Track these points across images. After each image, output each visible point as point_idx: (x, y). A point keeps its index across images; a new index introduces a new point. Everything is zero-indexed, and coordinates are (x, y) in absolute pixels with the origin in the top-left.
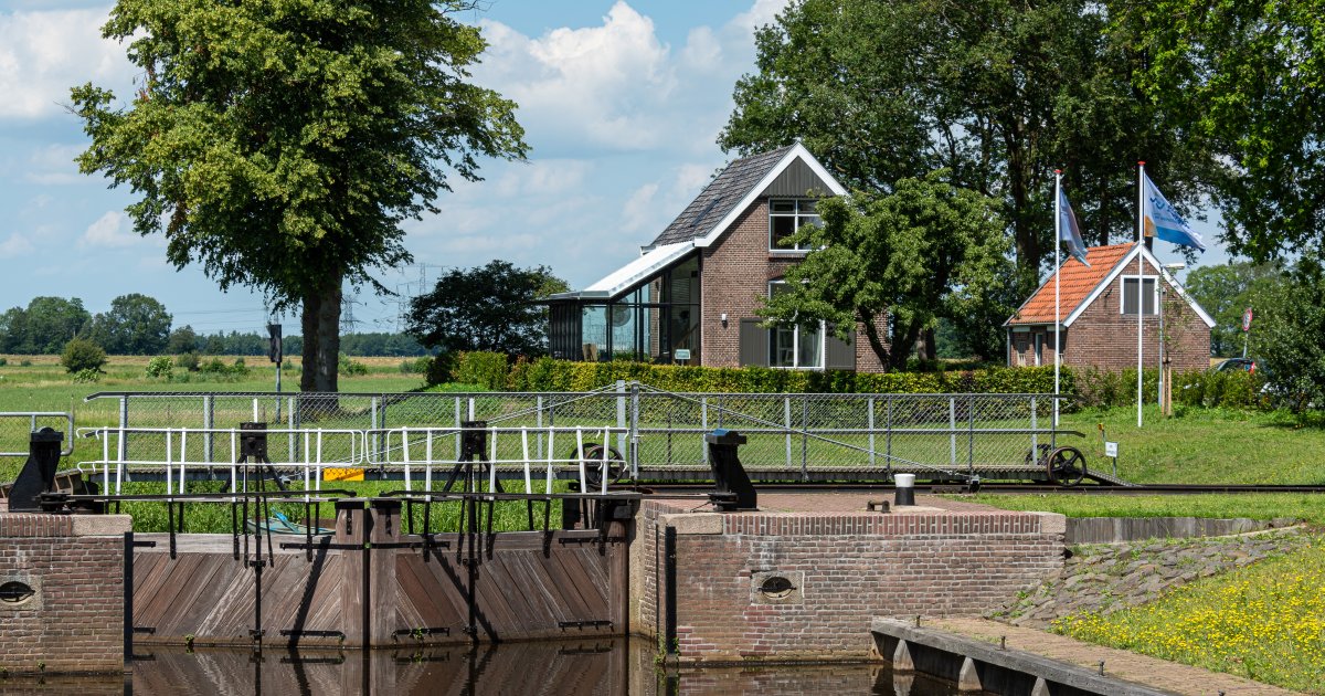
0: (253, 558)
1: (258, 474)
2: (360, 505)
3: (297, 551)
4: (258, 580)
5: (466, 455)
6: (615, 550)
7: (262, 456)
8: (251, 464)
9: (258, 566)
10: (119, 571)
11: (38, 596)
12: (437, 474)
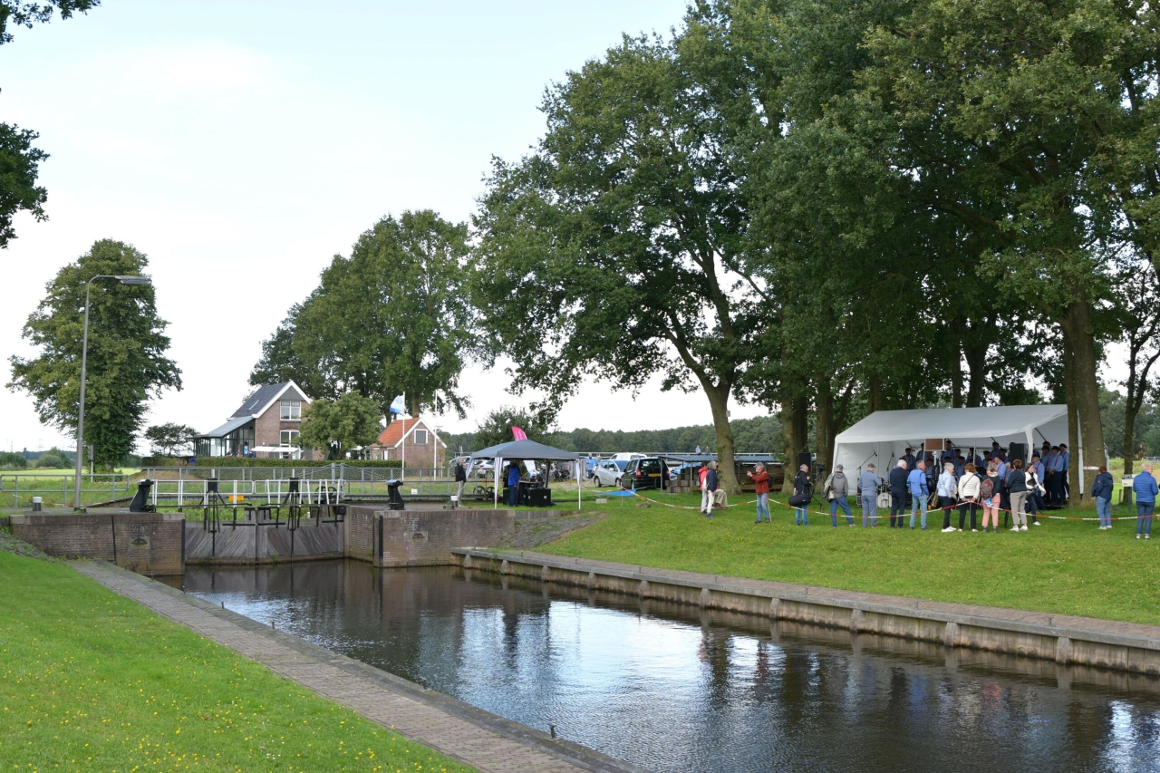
0: (211, 529)
1: (214, 496)
2: (253, 509)
3: (229, 527)
4: (214, 537)
5: (291, 490)
6: (340, 524)
7: (215, 490)
8: (212, 493)
9: (214, 532)
10: (180, 534)
11: (148, 544)
12: (282, 497)
